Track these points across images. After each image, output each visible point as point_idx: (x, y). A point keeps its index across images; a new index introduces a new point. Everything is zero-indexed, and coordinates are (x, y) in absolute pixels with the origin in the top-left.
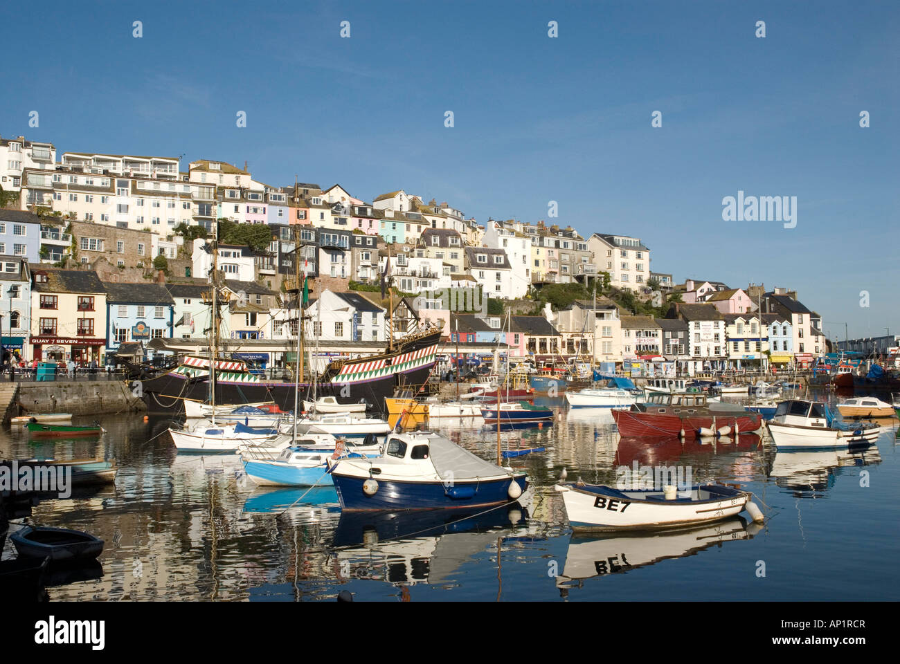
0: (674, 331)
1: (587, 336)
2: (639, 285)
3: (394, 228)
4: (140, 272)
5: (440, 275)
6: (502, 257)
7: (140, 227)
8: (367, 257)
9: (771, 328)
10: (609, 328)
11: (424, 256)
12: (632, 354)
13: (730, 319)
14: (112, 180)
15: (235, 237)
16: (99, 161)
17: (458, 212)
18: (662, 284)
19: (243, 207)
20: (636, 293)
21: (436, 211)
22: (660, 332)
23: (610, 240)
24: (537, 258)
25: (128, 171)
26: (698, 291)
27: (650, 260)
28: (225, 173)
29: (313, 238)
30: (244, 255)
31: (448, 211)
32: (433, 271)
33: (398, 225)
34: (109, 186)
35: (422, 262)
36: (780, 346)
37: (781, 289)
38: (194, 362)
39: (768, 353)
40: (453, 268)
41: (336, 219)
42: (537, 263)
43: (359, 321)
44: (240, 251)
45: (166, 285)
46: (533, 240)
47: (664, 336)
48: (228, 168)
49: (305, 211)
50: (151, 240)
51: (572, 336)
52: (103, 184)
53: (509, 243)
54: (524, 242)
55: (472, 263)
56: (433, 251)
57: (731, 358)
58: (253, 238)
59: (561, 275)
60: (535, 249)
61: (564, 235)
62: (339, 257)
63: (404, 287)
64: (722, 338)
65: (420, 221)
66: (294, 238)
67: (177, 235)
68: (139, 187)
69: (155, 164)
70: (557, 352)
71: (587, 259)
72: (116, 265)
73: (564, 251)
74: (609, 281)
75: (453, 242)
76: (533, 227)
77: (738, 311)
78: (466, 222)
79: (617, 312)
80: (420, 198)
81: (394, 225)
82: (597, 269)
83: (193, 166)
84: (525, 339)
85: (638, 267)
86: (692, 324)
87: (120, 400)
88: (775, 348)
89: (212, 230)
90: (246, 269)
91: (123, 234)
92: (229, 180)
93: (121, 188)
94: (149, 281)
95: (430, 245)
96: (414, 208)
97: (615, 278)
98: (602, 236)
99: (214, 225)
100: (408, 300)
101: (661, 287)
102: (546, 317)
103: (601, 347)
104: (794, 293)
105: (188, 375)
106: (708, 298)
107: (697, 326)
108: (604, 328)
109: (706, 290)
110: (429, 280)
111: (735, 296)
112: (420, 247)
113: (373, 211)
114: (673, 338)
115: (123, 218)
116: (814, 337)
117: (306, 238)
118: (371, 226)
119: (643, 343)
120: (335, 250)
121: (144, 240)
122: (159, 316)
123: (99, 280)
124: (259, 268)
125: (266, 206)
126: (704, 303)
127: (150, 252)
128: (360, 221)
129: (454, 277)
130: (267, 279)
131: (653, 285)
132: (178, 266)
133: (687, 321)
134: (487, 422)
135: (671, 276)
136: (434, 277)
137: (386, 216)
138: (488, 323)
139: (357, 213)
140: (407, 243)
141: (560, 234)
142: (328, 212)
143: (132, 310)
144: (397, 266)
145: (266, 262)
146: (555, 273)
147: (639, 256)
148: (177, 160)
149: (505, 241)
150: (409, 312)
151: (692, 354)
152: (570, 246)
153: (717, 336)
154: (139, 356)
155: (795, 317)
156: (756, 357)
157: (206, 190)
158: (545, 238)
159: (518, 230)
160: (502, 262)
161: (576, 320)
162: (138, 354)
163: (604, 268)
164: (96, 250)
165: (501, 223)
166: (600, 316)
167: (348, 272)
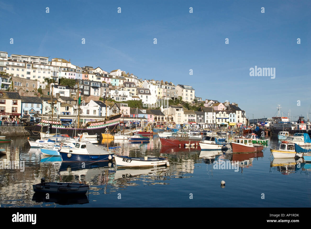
0: (200, 115)
1: (173, 116)
2: (191, 101)
3: (115, 81)
4: (33, 93)
5: (128, 96)
6: (148, 91)
7: (34, 79)
8: (106, 90)
9: (230, 115)
10: (180, 114)
11: (124, 90)
12: (187, 122)
13: (217, 112)
14: (26, 64)
15: (64, 83)
16: (23, 57)
17: (136, 76)
18: (198, 101)
19: (68, 73)
20: (190, 103)
21: (129, 76)
22: (196, 115)
23: (182, 87)
24: (159, 92)
25: (32, 61)
26: (209, 103)
27: (195, 93)
28: (63, 62)
29: (89, 84)
30: (66, 88)
31: (133, 76)
32: (126, 95)
33: (117, 80)
34: (24, 66)
35: (123, 92)
36: (232, 120)
37: (234, 103)
38: (45, 121)
39: (228, 122)
40: (133, 94)
41: (97, 78)
42: (159, 93)
43: (101, 110)
44: (65, 87)
45: (41, 97)
46: (159, 86)
47: (197, 117)
48: (64, 61)
49: (87, 75)
50: (37, 83)
51: (168, 116)
52: (23, 65)
53: (150, 87)
54: (155, 87)
55: (139, 93)
56: (127, 89)
57: (217, 124)
58: (70, 83)
59: (167, 97)
60: (159, 89)
61: (169, 85)
62: (97, 90)
63: (117, 100)
64: (215, 118)
65: (123, 79)
66: (83, 84)
67: (46, 82)
68: (34, 66)
69: (41, 59)
70: (163, 121)
71: (175, 92)
72: (26, 91)
73: (168, 90)
74: (182, 99)
75: (133, 86)
76: (159, 82)
77: (220, 110)
78: (139, 80)
79: (183, 109)
80: (125, 72)
81: (115, 80)
82: (178, 96)
83: (53, 60)
84: (153, 116)
85: (191, 95)
86: (206, 113)
87: (22, 132)
88: (231, 121)
89: (57, 80)
90: (67, 93)
91: (28, 81)
92: (64, 65)
93: (28, 67)
94: (36, 96)
95: (126, 87)
96: (122, 75)
97: (184, 98)
98: (180, 85)
99: (58, 79)
100: (117, 104)
101: (198, 102)
102: (161, 110)
103: (177, 120)
104: (237, 104)
105: (43, 125)
106: (211, 105)
107: (207, 114)
108: (178, 114)
109: (211, 103)
110: (125, 98)
111: (220, 105)
112: (123, 87)
113: (109, 75)
114: (200, 117)
115: (29, 76)
116: (243, 118)
117: (86, 84)
118: (108, 80)
119: (190, 119)
120: (95, 88)
121: (35, 83)
122: (38, 107)
123: (19, 95)
124: (71, 93)
125: (75, 73)
126: (210, 107)
127: (37, 87)
128: (105, 79)
129: (133, 97)
130: (74, 96)
131: (195, 101)
132: (45, 91)
133: (204, 112)
134: (129, 141)
135: (201, 98)
136: (127, 97)
137: (113, 77)
138: (142, 112)
139: (104, 76)
140: (119, 86)
141: (168, 84)
142: (94, 76)
143: (29, 105)
144: (115, 93)
145: (73, 91)
146: (165, 96)
147: (191, 92)
148: (48, 58)
149: (149, 86)
150: (117, 108)
151: (206, 122)
152: (170, 88)
153: (213, 117)
154: (29, 119)
155: (237, 112)
156: (225, 124)
157: (55, 68)
158: (162, 85)
159: (154, 83)
160: (148, 93)
161: (170, 111)
162: (29, 118)
163: (180, 95)
164: (19, 86)
165: (149, 80)
166: (177, 110)
167: (99, 95)
